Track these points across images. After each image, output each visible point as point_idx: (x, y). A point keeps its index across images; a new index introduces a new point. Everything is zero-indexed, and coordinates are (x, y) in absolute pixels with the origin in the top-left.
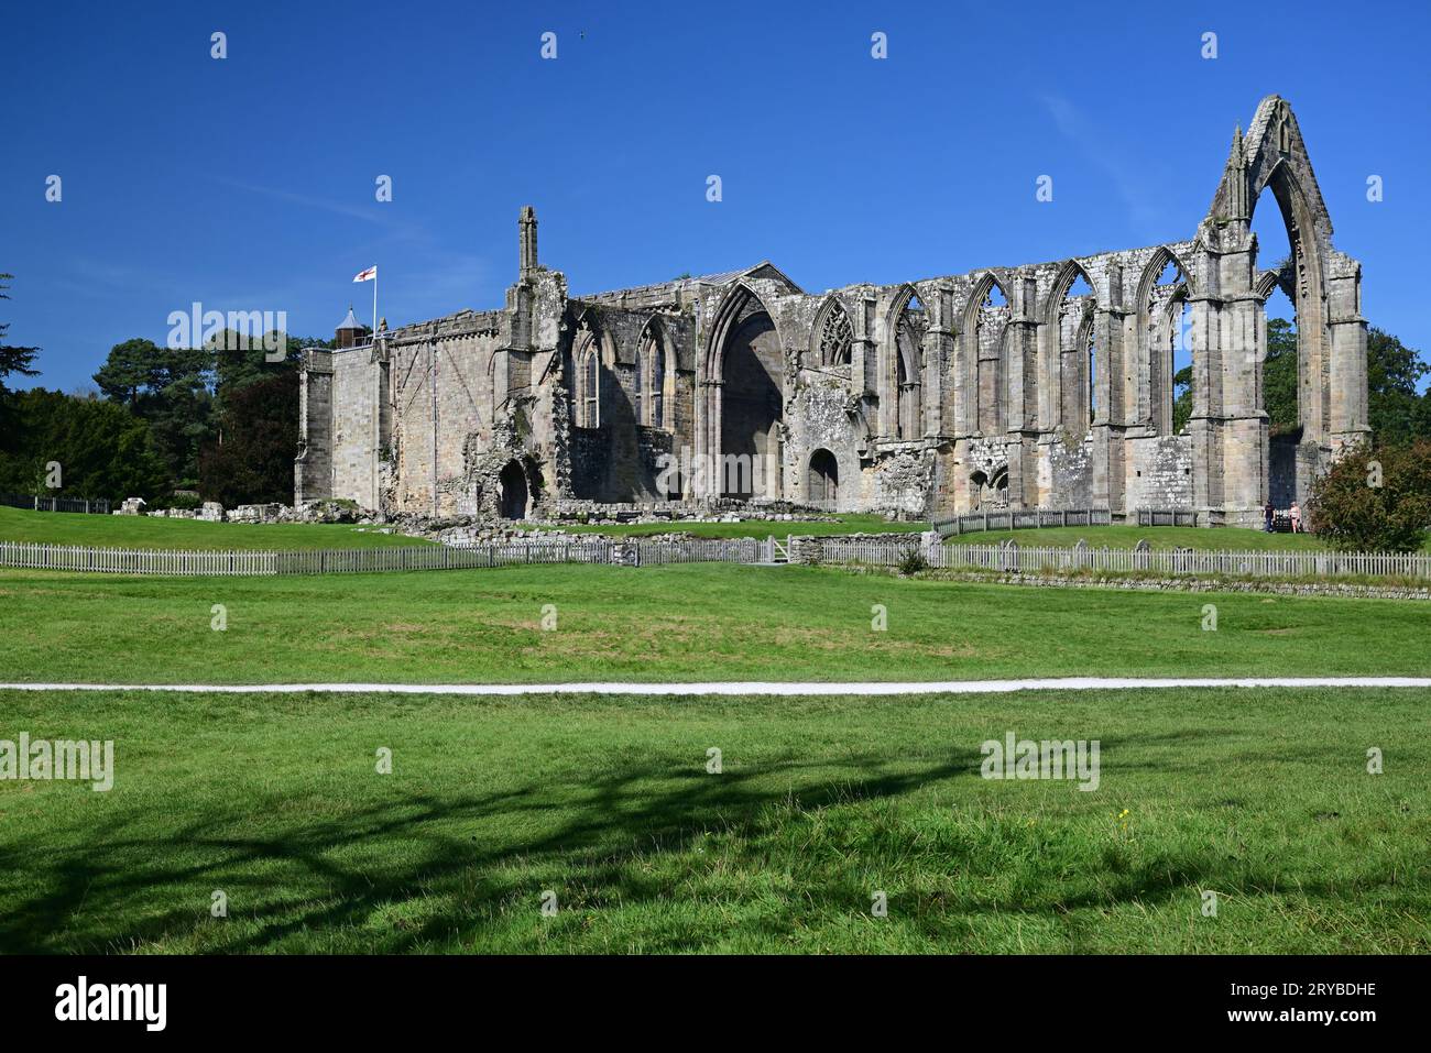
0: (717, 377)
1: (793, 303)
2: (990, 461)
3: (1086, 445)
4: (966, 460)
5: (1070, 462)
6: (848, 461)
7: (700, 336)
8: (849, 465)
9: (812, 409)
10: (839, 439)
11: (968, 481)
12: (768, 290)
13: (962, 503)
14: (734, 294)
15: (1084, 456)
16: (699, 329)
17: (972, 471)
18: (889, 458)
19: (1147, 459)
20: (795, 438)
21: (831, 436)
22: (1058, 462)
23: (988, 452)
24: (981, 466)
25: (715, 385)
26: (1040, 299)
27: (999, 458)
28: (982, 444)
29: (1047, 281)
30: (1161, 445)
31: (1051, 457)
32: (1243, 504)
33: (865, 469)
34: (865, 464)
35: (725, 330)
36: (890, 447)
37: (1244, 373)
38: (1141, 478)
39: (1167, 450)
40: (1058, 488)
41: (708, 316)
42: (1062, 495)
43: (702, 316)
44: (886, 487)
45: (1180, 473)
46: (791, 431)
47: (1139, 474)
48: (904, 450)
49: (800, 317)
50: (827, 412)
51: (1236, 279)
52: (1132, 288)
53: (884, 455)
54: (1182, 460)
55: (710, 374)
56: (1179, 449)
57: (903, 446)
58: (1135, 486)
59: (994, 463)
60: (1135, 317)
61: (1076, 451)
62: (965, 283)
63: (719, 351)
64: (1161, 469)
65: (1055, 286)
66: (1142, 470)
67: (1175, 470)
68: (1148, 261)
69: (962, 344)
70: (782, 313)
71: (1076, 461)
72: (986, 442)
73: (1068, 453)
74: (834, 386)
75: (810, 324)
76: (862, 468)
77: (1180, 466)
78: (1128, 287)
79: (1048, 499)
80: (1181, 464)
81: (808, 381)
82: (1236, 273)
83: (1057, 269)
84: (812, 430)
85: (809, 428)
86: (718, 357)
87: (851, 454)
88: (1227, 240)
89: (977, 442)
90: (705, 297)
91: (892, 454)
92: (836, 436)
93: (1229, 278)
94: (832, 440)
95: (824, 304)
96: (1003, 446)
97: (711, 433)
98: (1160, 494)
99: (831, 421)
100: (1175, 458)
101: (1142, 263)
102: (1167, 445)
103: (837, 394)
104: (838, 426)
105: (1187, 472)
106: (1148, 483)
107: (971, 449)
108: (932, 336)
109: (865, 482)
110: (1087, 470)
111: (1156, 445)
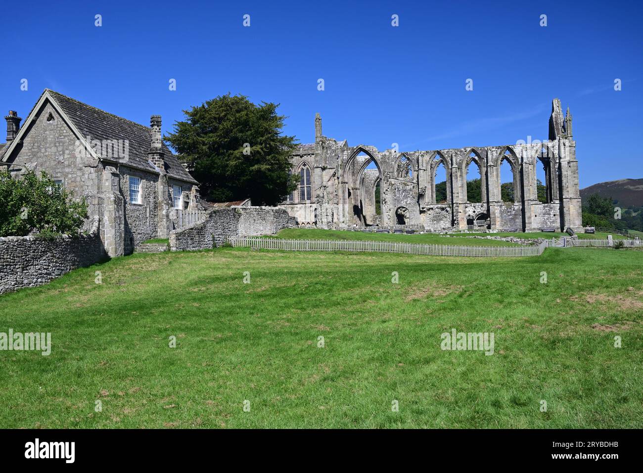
0: (346, 180)
1: (385, 155)
2: (474, 212)
4: (464, 211)
5: (508, 212)
6: (414, 211)
7: (341, 165)
8: (415, 212)
9: (397, 192)
10: (410, 203)
11: (465, 218)
12: (374, 150)
13: (463, 225)
14: (357, 150)
15: (514, 210)
16: (340, 162)
17: (467, 215)
18: (431, 210)
19: (539, 211)
20: (388, 203)
21: (406, 202)
22: (503, 212)
23: (473, 209)
24: (471, 213)
25: (346, 183)
26: (494, 158)
27: (479, 210)
28: (471, 206)
29: (497, 152)
30: (544, 207)
31: (500, 210)
32: (576, 225)
33: (422, 214)
34: (421, 212)
36: (432, 206)
37: (575, 184)
38: (537, 217)
39: (547, 208)
40: (504, 221)
41: (344, 158)
42: (505, 223)
44: (431, 220)
45: (552, 216)
46: (387, 200)
47: (536, 216)
49: (388, 160)
50: (404, 194)
52: (531, 156)
53: (429, 209)
54: (553, 211)
55: (344, 179)
56: (551, 208)
57: (437, 206)
58: (534, 220)
59: (476, 212)
60: (532, 165)
61: (511, 208)
62: (462, 151)
64: (544, 214)
65: (500, 154)
67: (550, 214)
69: (461, 172)
70: (381, 158)
71: (510, 211)
72: (473, 205)
73: (507, 209)
74: (406, 185)
75: (393, 163)
76: (420, 214)
77: (552, 214)
79: (500, 224)
80: (552, 213)
81: (393, 183)
82: (570, 153)
83: (501, 148)
84: (397, 200)
85: (395, 199)
87: (415, 209)
88: (567, 143)
89: (469, 205)
90: (343, 151)
91: (432, 209)
92: (408, 202)
93: (568, 155)
94: (406, 203)
96: (480, 207)
98: (545, 222)
99: (406, 197)
100: (549, 211)
103: (408, 188)
104: (409, 199)
105: (554, 215)
106: (540, 219)
107: (466, 207)
108: (454, 169)
109: (422, 218)
110: (515, 215)
111: (542, 207)
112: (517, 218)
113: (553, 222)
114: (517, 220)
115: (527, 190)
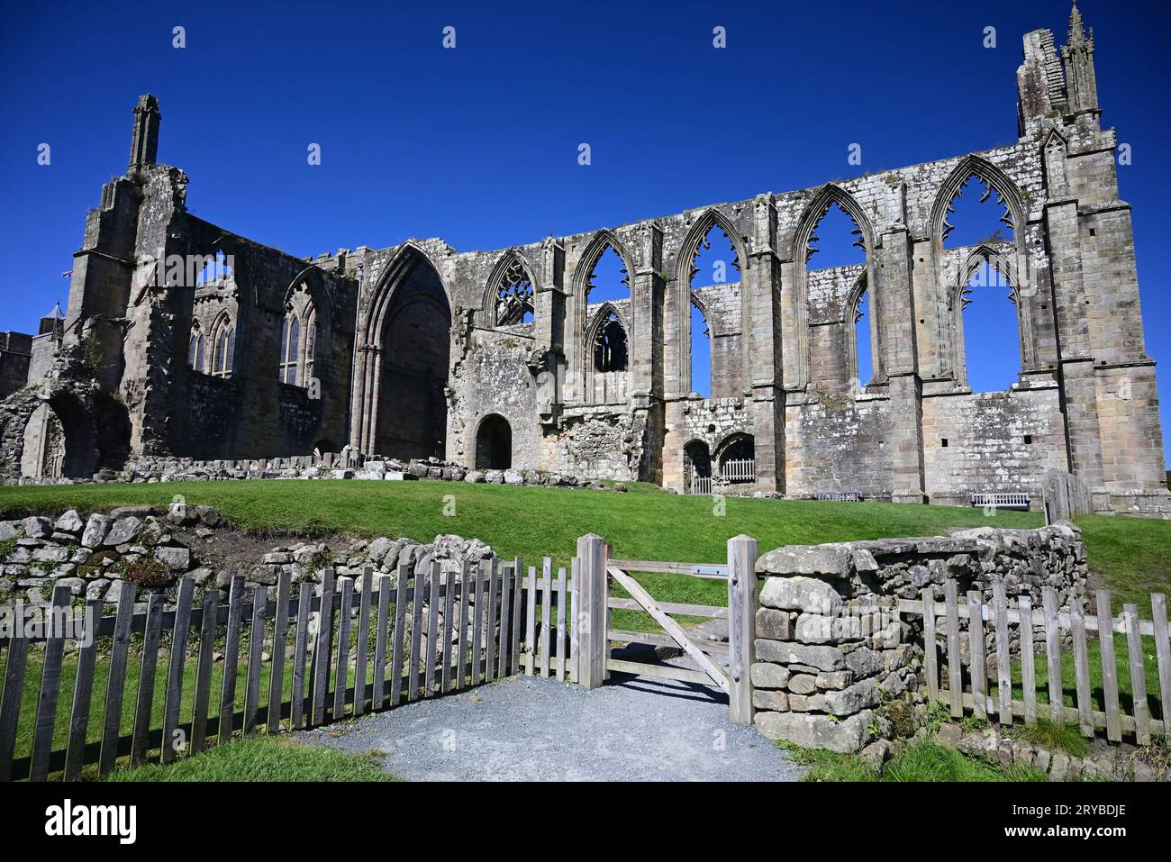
0: (377, 343)
1: (466, 260)
2: (712, 429)
3: (857, 406)
4: (679, 426)
5: (833, 428)
6: (525, 428)
7: (362, 301)
8: (527, 431)
9: (483, 370)
10: (515, 403)
11: (681, 452)
12: (438, 249)
14: (401, 256)
15: (856, 420)
16: (362, 294)
17: (688, 439)
18: (577, 425)
19: (960, 423)
20: (462, 403)
21: (505, 399)
22: (815, 427)
23: (710, 417)
24: (700, 433)
25: (375, 351)
26: (782, 233)
27: (725, 424)
28: (702, 407)
29: (792, 211)
30: (980, 404)
31: (804, 421)
32: (1136, 486)
33: (548, 436)
35: (389, 295)
36: (578, 412)
38: (950, 449)
40: (815, 462)
41: (371, 280)
42: (821, 470)
43: (365, 282)
44: (573, 459)
45: (1016, 442)
46: (457, 395)
47: (945, 443)
48: (596, 414)
49: (474, 274)
50: (501, 373)
51: (1094, 185)
52: (922, 210)
53: (570, 422)
54: (1019, 424)
55: (370, 340)
56: (1012, 410)
57: (594, 410)
58: (939, 458)
59: (718, 430)
60: (927, 244)
61: (842, 414)
62: (678, 223)
63: (381, 317)
64: (982, 435)
65: (804, 217)
66: (950, 437)
67: (1008, 437)
68: (946, 176)
69: (673, 292)
70: (454, 272)
71: (841, 426)
72: (707, 405)
74: (510, 344)
75: (485, 281)
76: (545, 435)
77: (1014, 432)
78: (915, 209)
79: (800, 475)
80: (1016, 429)
81: (480, 342)
82: (1092, 178)
83: (807, 197)
84: (483, 394)
85: (479, 392)
86: (380, 323)
87: (528, 420)
88: (1076, 137)
89: (694, 405)
90: (370, 262)
91: (580, 419)
92: (512, 400)
93: (1082, 186)
94: (507, 404)
95: (502, 259)
96: (731, 410)
97: (367, 400)
98: (984, 470)
99: (506, 383)
100: (1004, 420)
101: (935, 179)
102: (991, 403)
103: (514, 353)
104: (514, 388)
105: (1028, 440)
106: (960, 455)
107: (687, 413)
108: (642, 278)
109: (546, 452)
110: (860, 438)
111: (973, 404)
112: (867, 452)
113: (1023, 469)
114: (867, 460)
115: (900, 335)
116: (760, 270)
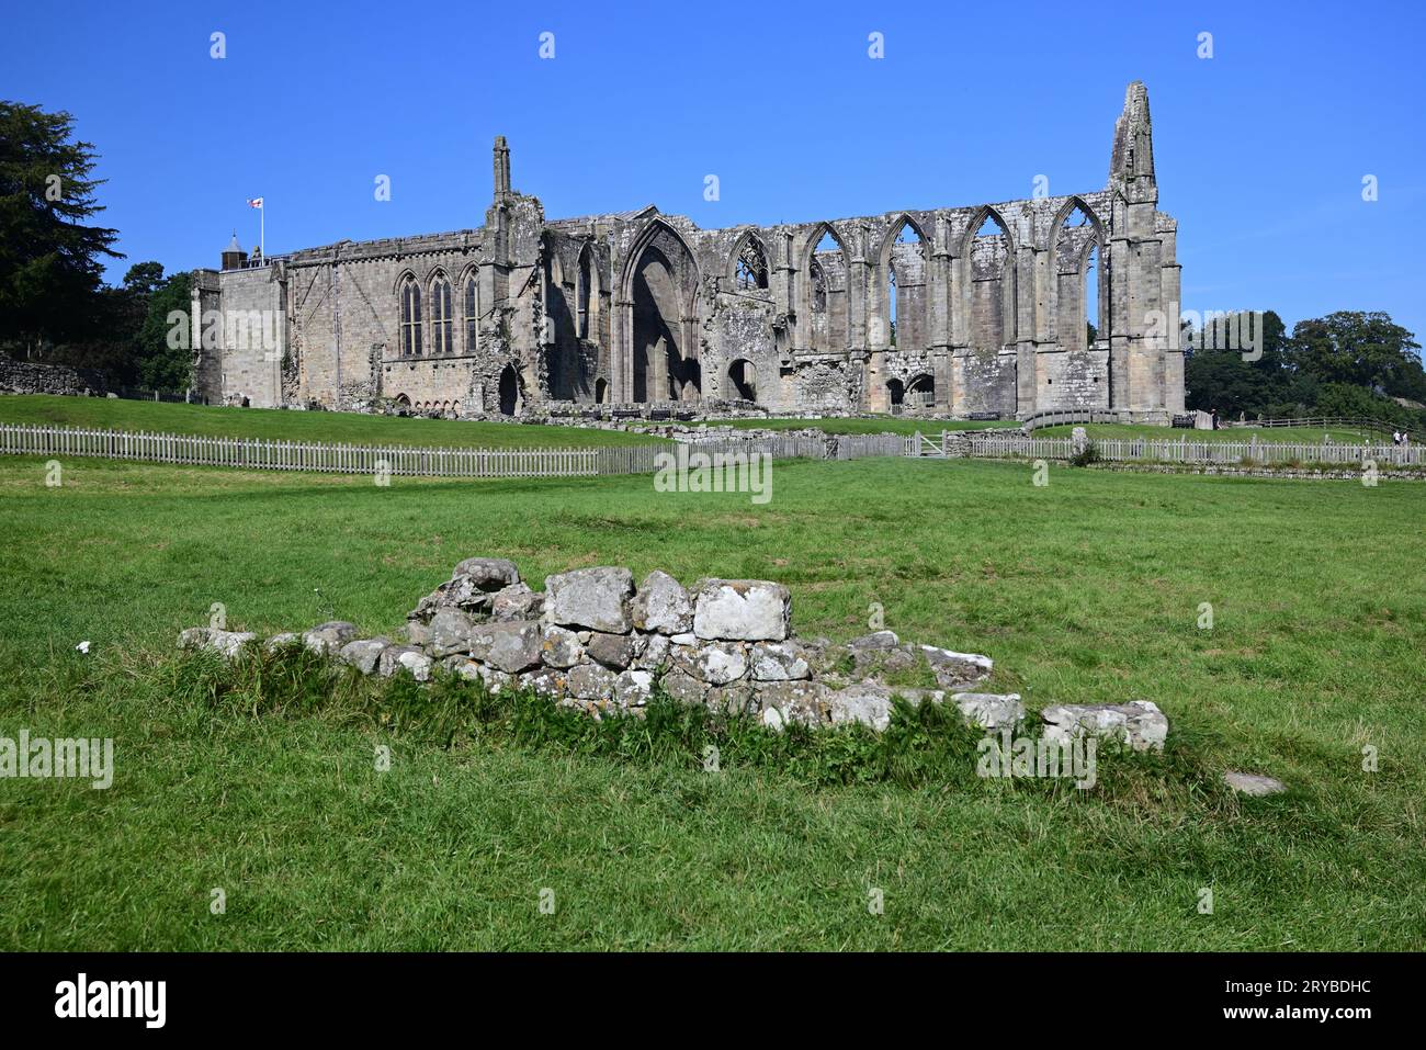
0: (629, 298)
1: (709, 236)
2: (905, 371)
3: (1000, 357)
4: (882, 369)
5: (984, 372)
6: (767, 369)
7: (615, 263)
8: (769, 373)
9: (731, 325)
10: (759, 351)
11: (884, 387)
12: (685, 224)
13: (878, 405)
14: (649, 228)
15: (997, 366)
16: (613, 257)
17: (888, 378)
18: (807, 367)
19: (1059, 370)
20: (714, 351)
21: (751, 348)
22: (972, 371)
23: (904, 363)
24: (897, 374)
25: (629, 305)
26: (955, 237)
27: (915, 368)
28: (898, 357)
29: (961, 222)
30: (1071, 358)
31: (966, 367)
32: (1149, 406)
33: (785, 377)
34: (784, 372)
35: (637, 258)
36: (808, 358)
37: (1150, 300)
38: (1053, 385)
39: (1078, 362)
40: (972, 393)
41: (623, 246)
42: (976, 399)
43: (617, 246)
44: (805, 392)
45: (1089, 381)
46: (709, 344)
47: (1050, 382)
48: (821, 361)
49: (716, 248)
50: (746, 328)
51: (1142, 224)
52: (1044, 229)
53: (802, 365)
54: (1091, 370)
55: (624, 295)
56: (1088, 362)
57: (820, 357)
58: (1046, 391)
59: (909, 372)
60: (1046, 253)
61: (990, 363)
62: (881, 222)
63: (631, 276)
64: (1071, 377)
65: (969, 227)
66: (1053, 378)
67: (1085, 378)
68: (1059, 208)
69: (878, 273)
70: (700, 244)
71: (990, 370)
72: (902, 355)
73: (982, 364)
74: (752, 306)
75: (727, 254)
76: (782, 376)
77: (1089, 376)
78: (1040, 229)
79: (963, 402)
80: (1089, 373)
81: (725, 302)
82: (1142, 219)
83: (972, 212)
84: (732, 344)
85: (728, 342)
86: (631, 282)
87: (770, 364)
88: (1134, 192)
89: (893, 355)
90: (620, 230)
91: (810, 364)
92: (756, 349)
93: (1136, 223)
94: (751, 351)
95: (741, 238)
96: (918, 358)
97: (626, 346)
98: (1071, 397)
99: (751, 336)
100: (1084, 368)
101: (1053, 209)
102: (1077, 358)
103: (756, 314)
104: (757, 340)
105: (1096, 380)
106: (1059, 389)
107: (887, 361)
108: (856, 266)
109: (785, 387)
110: (1000, 378)
111: (1067, 358)
112: (1003, 387)
113: (1092, 397)
114: (1004, 392)
115: (1025, 315)
116: (939, 266)
